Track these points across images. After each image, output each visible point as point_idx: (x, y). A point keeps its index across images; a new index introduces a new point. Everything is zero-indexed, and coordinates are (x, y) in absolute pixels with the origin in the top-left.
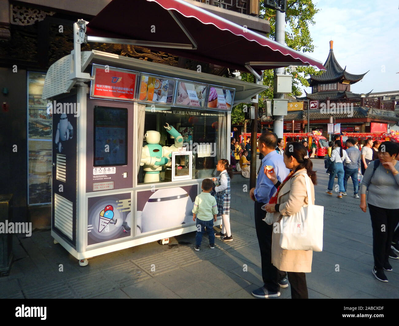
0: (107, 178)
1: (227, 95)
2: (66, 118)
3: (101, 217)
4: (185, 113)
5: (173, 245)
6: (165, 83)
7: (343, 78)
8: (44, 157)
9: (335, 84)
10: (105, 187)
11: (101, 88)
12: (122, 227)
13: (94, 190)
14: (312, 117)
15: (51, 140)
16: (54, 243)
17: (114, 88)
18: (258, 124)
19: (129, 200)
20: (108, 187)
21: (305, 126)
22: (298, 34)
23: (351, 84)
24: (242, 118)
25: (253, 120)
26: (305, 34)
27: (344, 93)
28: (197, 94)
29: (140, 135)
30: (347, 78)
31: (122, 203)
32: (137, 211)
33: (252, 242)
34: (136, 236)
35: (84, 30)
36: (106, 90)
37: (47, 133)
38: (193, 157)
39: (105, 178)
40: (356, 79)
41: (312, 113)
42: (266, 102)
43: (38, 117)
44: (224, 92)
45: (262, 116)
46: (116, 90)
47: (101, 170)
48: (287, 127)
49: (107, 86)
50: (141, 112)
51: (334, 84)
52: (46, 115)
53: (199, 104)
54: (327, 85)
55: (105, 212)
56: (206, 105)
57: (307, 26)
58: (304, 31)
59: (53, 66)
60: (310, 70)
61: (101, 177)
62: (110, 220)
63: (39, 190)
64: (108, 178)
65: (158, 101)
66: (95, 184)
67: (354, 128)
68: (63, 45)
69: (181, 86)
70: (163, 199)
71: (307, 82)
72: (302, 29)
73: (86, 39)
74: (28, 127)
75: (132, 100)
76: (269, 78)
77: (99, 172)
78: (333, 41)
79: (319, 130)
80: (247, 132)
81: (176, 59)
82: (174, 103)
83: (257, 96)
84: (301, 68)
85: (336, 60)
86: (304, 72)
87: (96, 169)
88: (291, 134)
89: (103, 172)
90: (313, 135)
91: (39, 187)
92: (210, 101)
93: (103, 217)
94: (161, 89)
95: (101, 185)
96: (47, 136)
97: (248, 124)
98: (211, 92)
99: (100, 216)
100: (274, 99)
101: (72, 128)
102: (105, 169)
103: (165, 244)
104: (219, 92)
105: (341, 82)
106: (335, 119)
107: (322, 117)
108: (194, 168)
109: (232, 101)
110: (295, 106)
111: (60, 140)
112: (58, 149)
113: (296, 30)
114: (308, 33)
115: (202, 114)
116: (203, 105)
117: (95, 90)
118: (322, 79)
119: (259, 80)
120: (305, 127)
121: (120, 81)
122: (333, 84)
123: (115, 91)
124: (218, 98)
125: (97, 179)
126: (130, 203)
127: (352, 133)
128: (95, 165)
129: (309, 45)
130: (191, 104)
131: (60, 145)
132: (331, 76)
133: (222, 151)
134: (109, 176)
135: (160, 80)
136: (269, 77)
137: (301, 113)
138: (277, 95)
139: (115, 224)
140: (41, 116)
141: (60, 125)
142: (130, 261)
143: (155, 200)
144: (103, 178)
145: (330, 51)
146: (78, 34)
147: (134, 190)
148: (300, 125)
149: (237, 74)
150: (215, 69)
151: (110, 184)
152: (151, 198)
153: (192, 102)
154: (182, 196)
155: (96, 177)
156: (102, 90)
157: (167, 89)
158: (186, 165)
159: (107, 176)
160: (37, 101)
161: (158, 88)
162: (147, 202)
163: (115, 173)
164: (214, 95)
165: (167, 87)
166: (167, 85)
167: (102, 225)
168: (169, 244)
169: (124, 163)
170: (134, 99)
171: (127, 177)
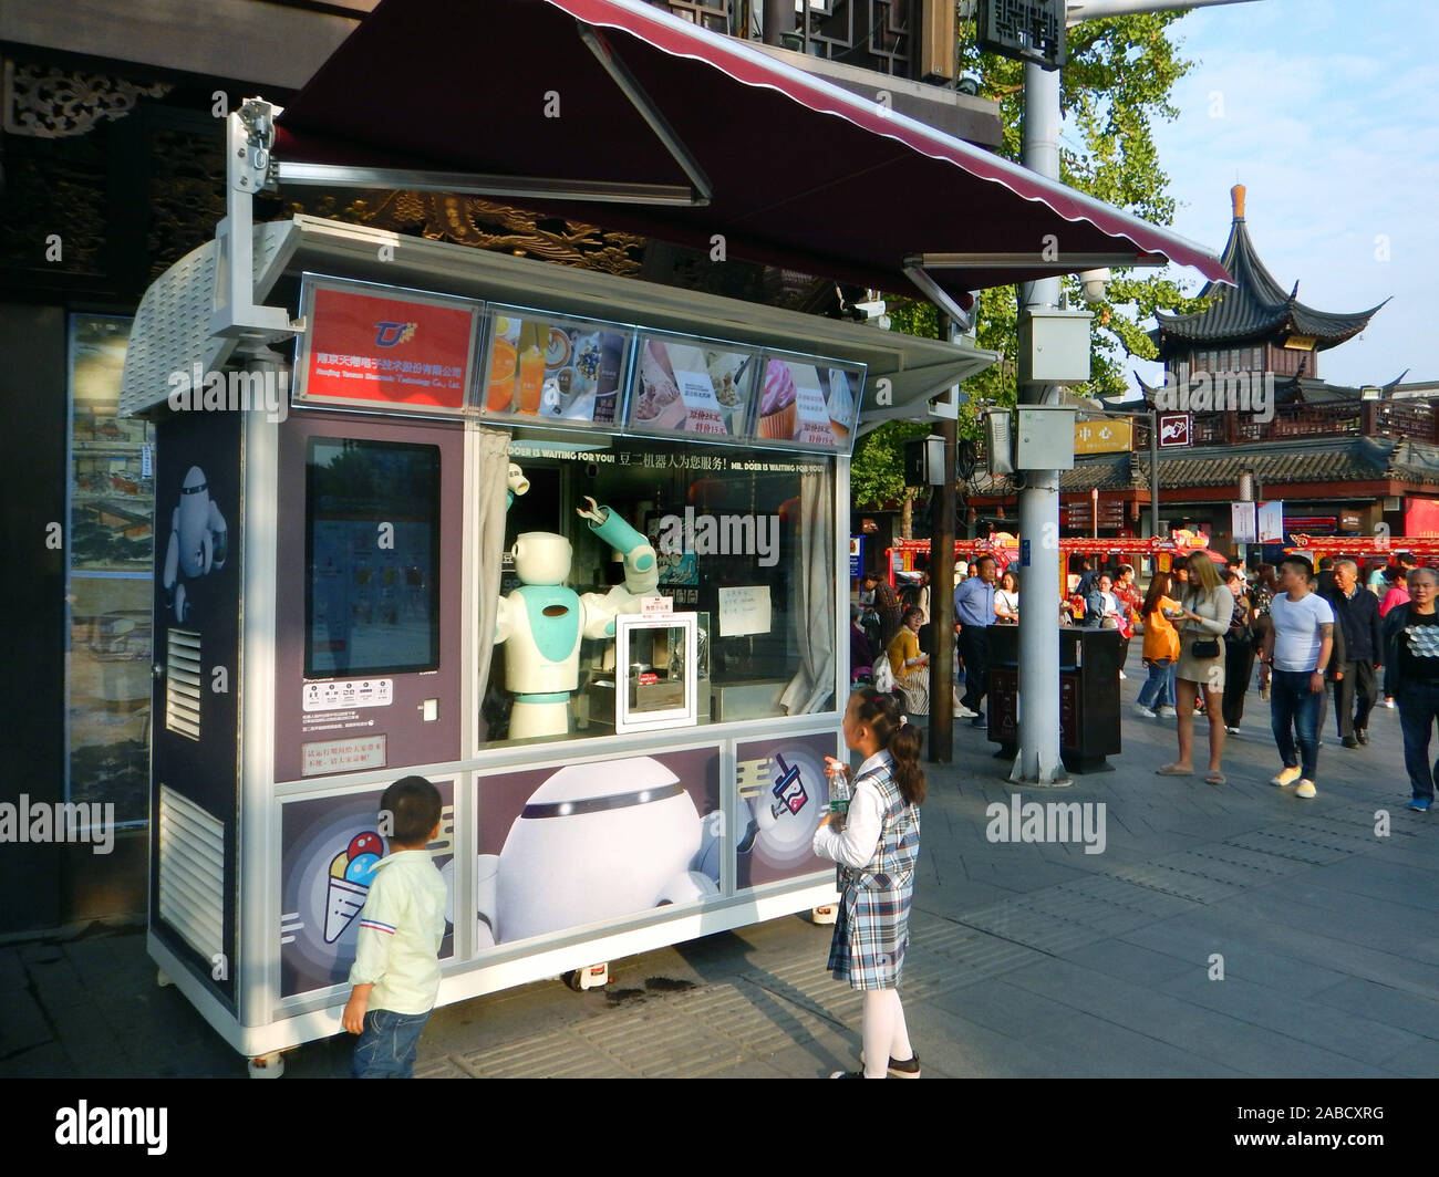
0: (358, 724)
1: (832, 390)
2: (204, 487)
3: (334, 881)
4: (668, 460)
5: (624, 994)
6: (587, 342)
7: (1288, 327)
8: (130, 641)
9: (1257, 352)
10: (348, 760)
11: (335, 367)
13: (308, 770)
14: (1169, 477)
15: (150, 576)
16: (156, 981)
17: (387, 364)
18: (959, 504)
20: (363, 758)
21: (1140, 512)
22: (1110, 158)
23: (1320, 350)
24: (896, 484)
25: (938, 488)
26: (1138, 157)
27: (1295, 382)
28: (716, 384)
29: (488, 553)
30: (1305, 325)
32: (479, 853)
33: (942, 980)
34: (477, 955)
35: (265, 137)
36: (354, 375)
37: (141, 549)
38: (699, 634)
39: (351, 725)
40: (1340, 329)
41: (1168, 462)
42: (989, 418)
43: (109, 487)
44: (824, 378)
45: (973, 473)
46: (393, 373)
47: (335, 690)
48: (1071, 516)
49: (359, 359)
50: (494, 459)
51: (1252, 351)
52: (136, 480)
53: (721, 424)
54: (1224, 354)
55: (350, 860)
56: (750, 428)
57: (1146, 127)
58: (1135, 145)
59: (156, 288)
60: (1160, 295)
61: (334, 719)
63: (109, 769)
64: (362, 724)
65: (557, 416)
66: (309, 748)
67: (1339, 519)
68: (202, 210)
69: (650, 355)
70: (581, 807)
71: (1149, 340)
72: (1123, 139)
73: (272, 173)
74: (69, 526)
75: (458, 411)
76: (997, 326)
77: (325, 698)
78: (1244, 189)
79: (1196, 526)
80: (916, 536)
81: (635, 254)
82: (623, 423)
83: (955, 391)
84: (1126, 287)
85: (1257, 260)
86: (1138, 303)
87: (314, 688)
88: (1087, 541)
89: (340, 697)
90: (1176, 546)
91: (109, 760)
92: (766, 415)
93: (344, 880)
94: (573, 369)
95: (334, 751)
96: (141, 559)
97: (918, 504)
98: (769, 379)
99: (331, 877)
100: (1018, 407)
101: (222, 527)
102: (349, 686)
103: (591, 989)
104: (802, 373)
105: (1280, 344)
106: (1259, 483)
107: (1208, 476)
108: (707, 680)
109: (855, 411)
110: (1102, 434)
111: (182, 576)
112: (173, 611)
113: (1103, 143)
114: (1150, 152)
115: (736, 466)
116: (737, 430)
117: (313, 375)
118: (1206, 333)
119: (962, 329)
120: (1140, 517)
121: (408, 339)
122: (1246, 352)
123: (391, 379)
124: (798, 402)
125: (320, 728)
126: (449, 824)
127: (1331, 539)
128: (313, 674)
129: (1153, 198)
130: (691, 425)
131: (181, 595)
132: (1238, 320)
133: (815, 609)
134: (365, 713)
135: (570, 332)
136: (1000, 323)
137: (1124, 465)
138: (1030, 392)
140: (118, 483)
141: (180, 512)
142: (451, 1059)
143: (549, 811)
144: (343, 722)
145: (1233, 223)
146: (241, 155)
147: (467, 772)
148: (1119, 507)
149: (874, 307)
150: (788, 289)
151: (371, 747)
152: (531, 801)
153: (694, 417)
154: (660, 794)
155: (313, 721)
156: (337, 374)
157: (594, 368)
158: (674, 670)
159: (357, 717)
160: (106, 426)
161: (560, 364)
162: (519, 819)
163: (388, 701)
164: (782, 389)
165: (597, 360)
166: (595, 350)
167: (337, 912)
168: (607, 988)
169: (427, 661)
170: (464, 409)
171: (438, 717)
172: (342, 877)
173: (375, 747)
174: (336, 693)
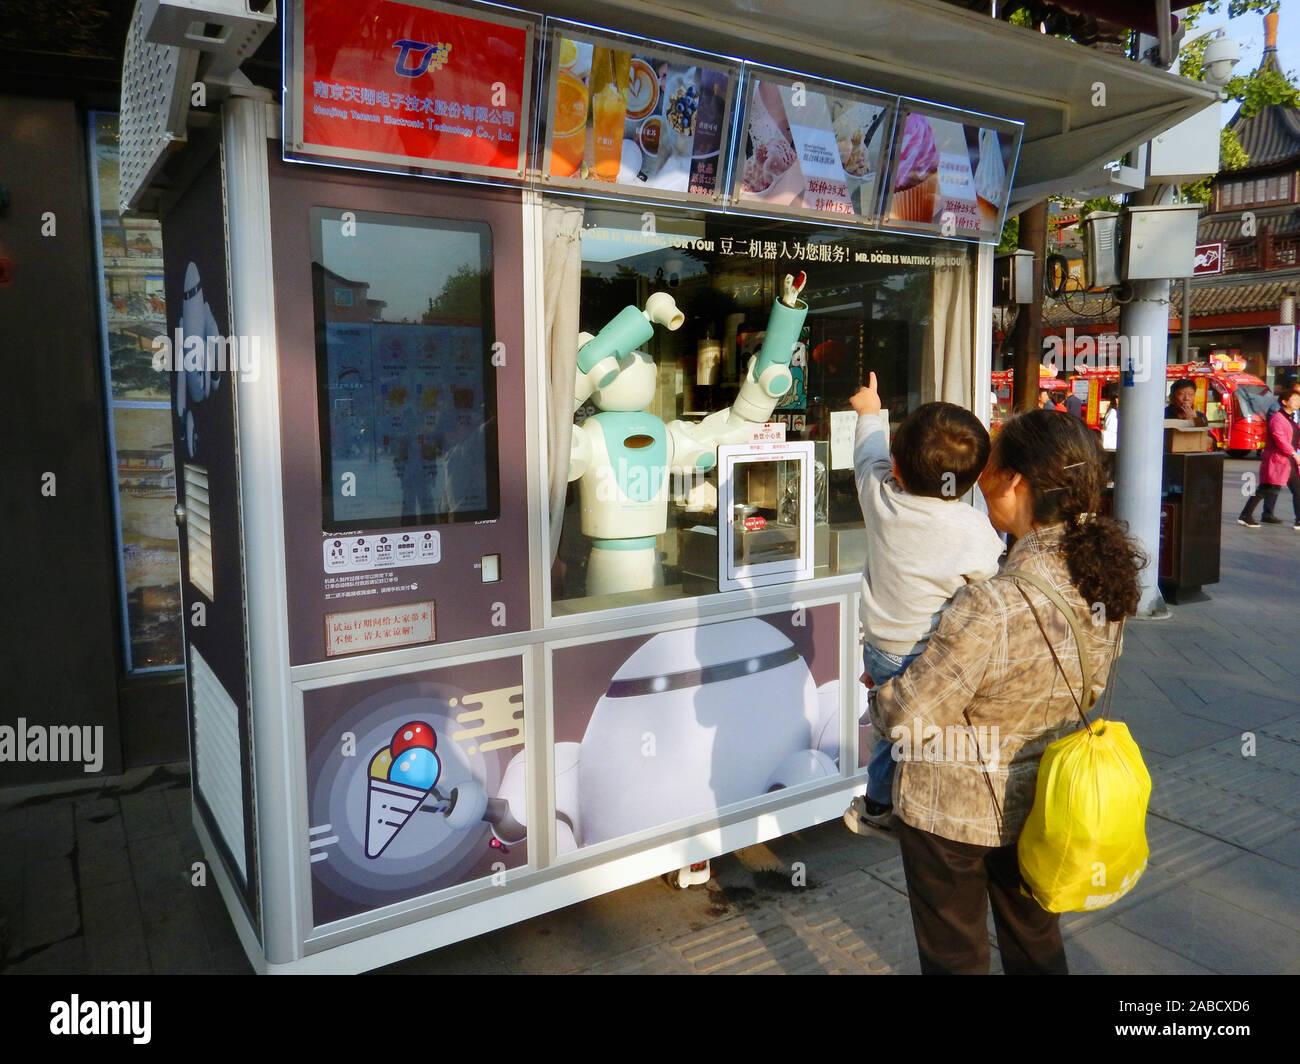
0: (397, 589)
1: (981, 156)
2: (199, 287)
3: (374, 784)
4: (779, 249)
5: (731, 895)
6: (680, 82)
9: (1285, 180)
10: (387, 635)
11: (340, 104)
12: (486, 823)
13: (334, 648)
14: (1198, 306)
15: (168, 406)
17: (413, 102)
19: (515, 690)
20: (406, 631)
25: (1024, 307)
28: (842, 147)
29: (557, 368)
31: (478, 706)
32: (555, 742)
34: (555, 863)
36: (367, 118)
38: (816, 468)
39: (388, 590)
41: (1199, 290)
43: (146, 309)
44: (972, 142)
46: (421, 116)
47: (365, 545)
49: (372, 92)
50: (562, 246)
51: (1279, 180)
54: (1250, 184)
55: (395, 757)
56: (881, 206)
61: (366, 583)
62: (421, 795)
64: (403, 588)
66: (333, 621)
69: (761, 104)
70: (677, 681)
74: (107, 353)
75: (513, 174)
77: (352, 556)
79: (1232, 351)
82: (726, 195)
87: (338, 544)
89: (374, 556)
92: (902, 189)
93: (388, 781)
94: (663, 119)
95: (368, 623)
98: (906, 139)
99: (370, 778)
102: (384, 540)
103: (690, 887)
104: (947, 133)
108: (824, 524)
109: (1006, 187)
111: (189, 403)
112: (186, 443)
115: (861, 257)
116: (866, 207)
117: (309, 115)
121: (440, 67)
122: (1273, 181)
123: (417, 124)
125: (348, 594)
126: (517, 707)
128: (334, 526)
130: (809, 200)
131: (190, 424)
132: (1266, 149)
134: (404, 574)
135: (658, 65)
139: (448, 811)
140: (156, 305)
141: (184, 323)
143: (640, 687)
144: (378, 587)
145: (1265, 51)
147: (538, 643)
151: (415, 617)
152: (620, 675)
153: (813, 190)
154: (770, 661)
155: (338, 586)
156: (343, 115)
157: (689, 119)
158: (785, 511)
159: (396, 579)
160: (138, 241)
161: (645, 111)
162: (603, 700)
163: (436, 559)
164: (921, 155)
165: (693, 107)
166: (690, 93)
167: (380, 821)
168: (708, 886)
169: (483, 506)
170: (520, 170)
171: (500, 578)
172: (385, 778)
173: (420, 617)
174: (367, 549)
